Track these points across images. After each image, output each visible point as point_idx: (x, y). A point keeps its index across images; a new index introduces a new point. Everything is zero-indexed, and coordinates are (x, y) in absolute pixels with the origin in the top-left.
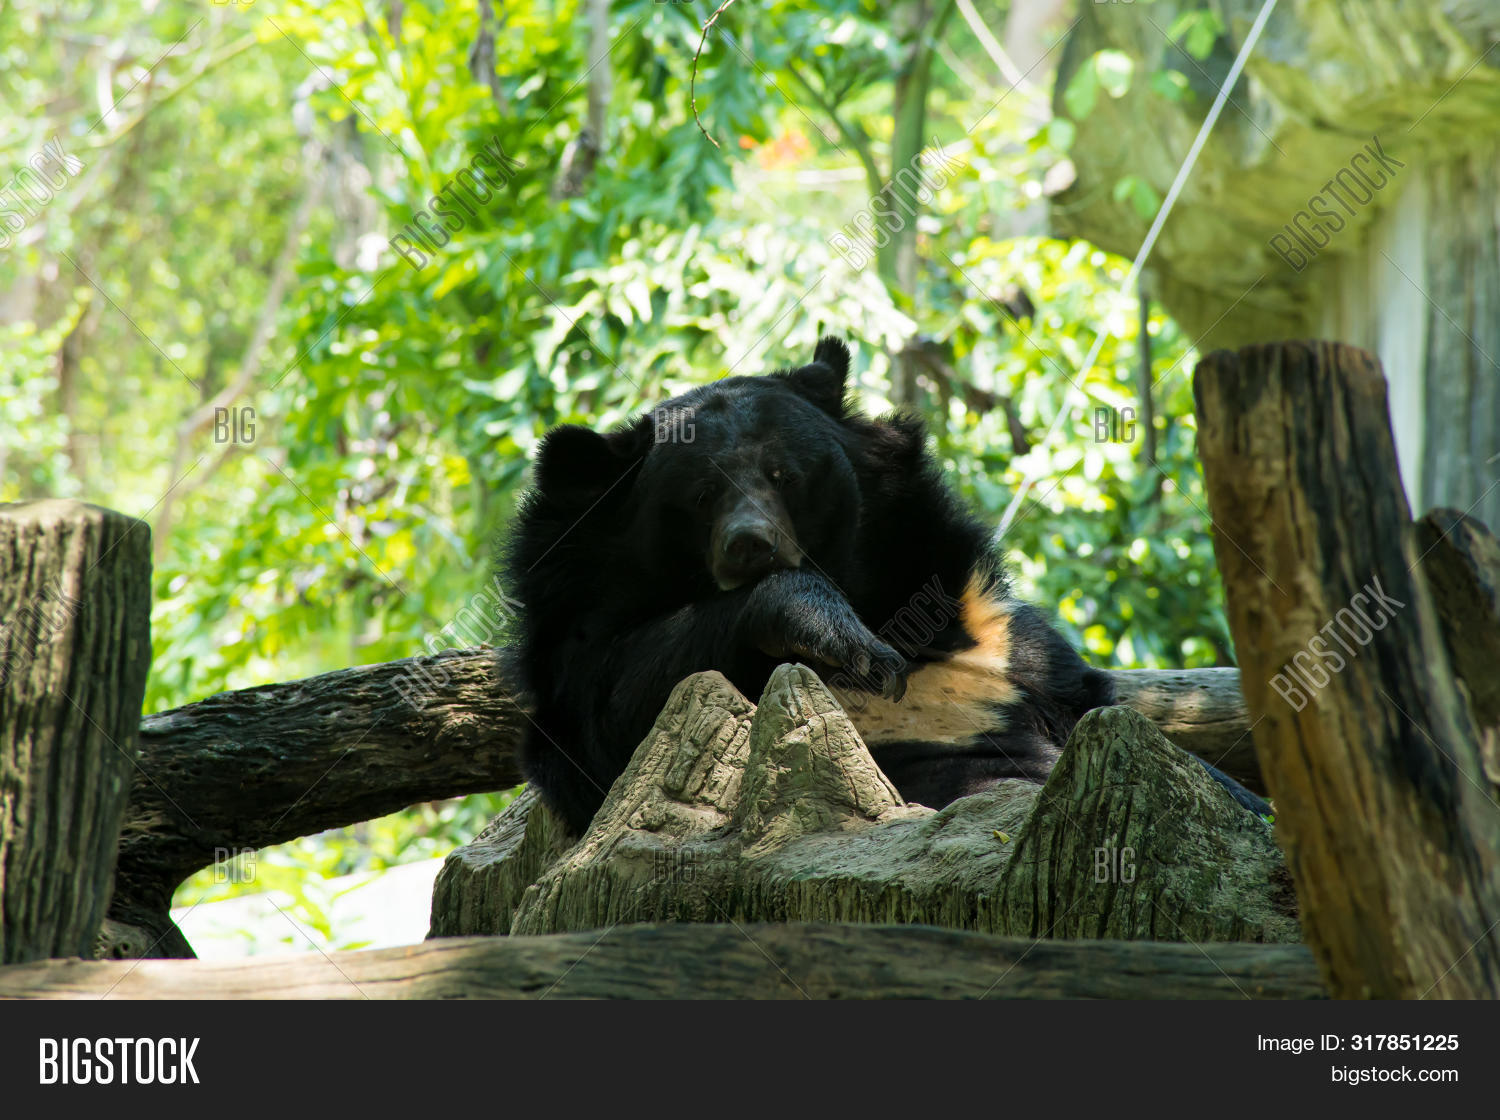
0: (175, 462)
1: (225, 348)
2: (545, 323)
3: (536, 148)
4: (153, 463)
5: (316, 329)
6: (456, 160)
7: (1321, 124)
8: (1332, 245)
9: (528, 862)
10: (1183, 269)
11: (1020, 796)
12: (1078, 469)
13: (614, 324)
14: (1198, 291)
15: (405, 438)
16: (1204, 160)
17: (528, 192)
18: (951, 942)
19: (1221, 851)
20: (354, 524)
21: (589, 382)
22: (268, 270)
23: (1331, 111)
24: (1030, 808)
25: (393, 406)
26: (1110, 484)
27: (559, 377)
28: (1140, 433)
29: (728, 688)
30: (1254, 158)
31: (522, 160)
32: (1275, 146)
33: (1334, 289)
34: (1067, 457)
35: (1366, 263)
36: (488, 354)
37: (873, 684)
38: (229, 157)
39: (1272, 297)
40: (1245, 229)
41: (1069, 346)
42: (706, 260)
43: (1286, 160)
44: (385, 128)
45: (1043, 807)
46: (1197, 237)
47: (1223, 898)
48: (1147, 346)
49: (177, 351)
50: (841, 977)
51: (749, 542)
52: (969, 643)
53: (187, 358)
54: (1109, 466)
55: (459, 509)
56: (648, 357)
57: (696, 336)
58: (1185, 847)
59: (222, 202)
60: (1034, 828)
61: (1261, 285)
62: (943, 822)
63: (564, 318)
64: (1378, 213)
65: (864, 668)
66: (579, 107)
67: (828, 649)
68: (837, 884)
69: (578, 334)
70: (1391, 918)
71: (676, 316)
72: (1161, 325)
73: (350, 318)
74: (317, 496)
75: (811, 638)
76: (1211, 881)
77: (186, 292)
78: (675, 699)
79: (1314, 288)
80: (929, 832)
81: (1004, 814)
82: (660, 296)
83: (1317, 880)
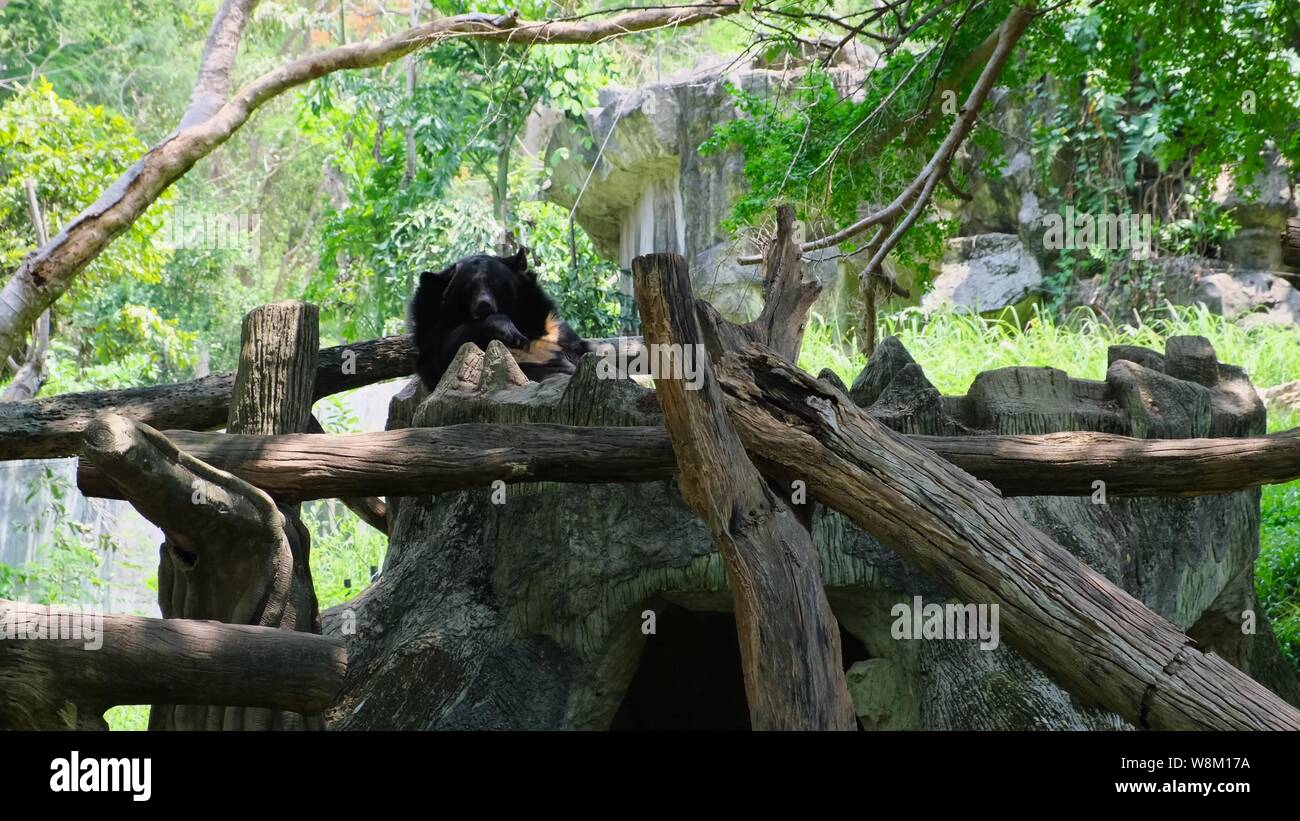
0: (282, 266)
1: (295, 233)
2: (393, 227)
3: (392, 176)
4: (275, 267)
5: (329, 231)
6: (369, 181)
7: (623, 170)
8: (625, 204)
9: (417, 398)
10: (583, 211)
11: (564, 379)
12: (553, 269)
13: (414, 227)
14: (588, 217)
15: (355, 262)
16: (591, 180)
17: (390, 190)
18: (557, 427)
19: (623, 394)
20: (340, 287)
21: (407, 245)
22: (308, 210)
23: (626, 166)
24: (567, 382)
25: (350, 253)
26: (561, 273)
27: (398, 243)
28: (570, 258)
29: (476, 347)
30: (604, 179)
31: (388, 181)
32: (609, 176)
33: (627, 216)
34: (549, 266)
35: (636, 209)
36: (379, 238)
37: (520, 347)
38: (296, 178)
39: (609, 219)
40: (601, 200)
41: (549, 233)
42: (442, 209)
43: (613, 180)
44: (348, 171)
45: (571, 382)
46: (588, 202)
47: (624, 407)
48: (573, 232)
49: (282, 234)
50: (525, 439)
51: (484, 304)
52: (546, 333)
53: (284, 236)
54: (561, 268)
55: (372, 282)
56: (425, 237)
57: (439, 232)
58: (612, 393)
59: (295, 190)
60: (569, 388)
61: (606, 215)
62: (541, 386)
63: (400, 225)
64: (639, 195)
65: (518, 342)
66: (405, 164)
67: (508, 337)
68: (510, 405)
69: (403, 230)
70: (690, 421)
71: (433, 226)
72: (577, 226)
73: (339, 227)
74: (329, 279)
75: (503, 333)
76: (619, 403)
77: (284, 217)
78: (460, 350)
79: (621, 216)
80: (537, 390)
81: (559, 384)
82: (428, 220)
83: (669, 411)
